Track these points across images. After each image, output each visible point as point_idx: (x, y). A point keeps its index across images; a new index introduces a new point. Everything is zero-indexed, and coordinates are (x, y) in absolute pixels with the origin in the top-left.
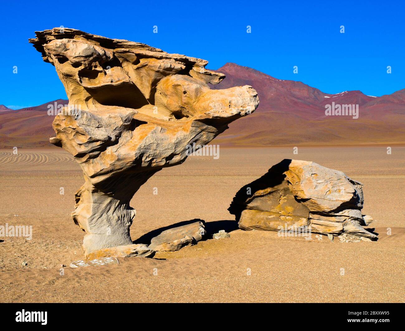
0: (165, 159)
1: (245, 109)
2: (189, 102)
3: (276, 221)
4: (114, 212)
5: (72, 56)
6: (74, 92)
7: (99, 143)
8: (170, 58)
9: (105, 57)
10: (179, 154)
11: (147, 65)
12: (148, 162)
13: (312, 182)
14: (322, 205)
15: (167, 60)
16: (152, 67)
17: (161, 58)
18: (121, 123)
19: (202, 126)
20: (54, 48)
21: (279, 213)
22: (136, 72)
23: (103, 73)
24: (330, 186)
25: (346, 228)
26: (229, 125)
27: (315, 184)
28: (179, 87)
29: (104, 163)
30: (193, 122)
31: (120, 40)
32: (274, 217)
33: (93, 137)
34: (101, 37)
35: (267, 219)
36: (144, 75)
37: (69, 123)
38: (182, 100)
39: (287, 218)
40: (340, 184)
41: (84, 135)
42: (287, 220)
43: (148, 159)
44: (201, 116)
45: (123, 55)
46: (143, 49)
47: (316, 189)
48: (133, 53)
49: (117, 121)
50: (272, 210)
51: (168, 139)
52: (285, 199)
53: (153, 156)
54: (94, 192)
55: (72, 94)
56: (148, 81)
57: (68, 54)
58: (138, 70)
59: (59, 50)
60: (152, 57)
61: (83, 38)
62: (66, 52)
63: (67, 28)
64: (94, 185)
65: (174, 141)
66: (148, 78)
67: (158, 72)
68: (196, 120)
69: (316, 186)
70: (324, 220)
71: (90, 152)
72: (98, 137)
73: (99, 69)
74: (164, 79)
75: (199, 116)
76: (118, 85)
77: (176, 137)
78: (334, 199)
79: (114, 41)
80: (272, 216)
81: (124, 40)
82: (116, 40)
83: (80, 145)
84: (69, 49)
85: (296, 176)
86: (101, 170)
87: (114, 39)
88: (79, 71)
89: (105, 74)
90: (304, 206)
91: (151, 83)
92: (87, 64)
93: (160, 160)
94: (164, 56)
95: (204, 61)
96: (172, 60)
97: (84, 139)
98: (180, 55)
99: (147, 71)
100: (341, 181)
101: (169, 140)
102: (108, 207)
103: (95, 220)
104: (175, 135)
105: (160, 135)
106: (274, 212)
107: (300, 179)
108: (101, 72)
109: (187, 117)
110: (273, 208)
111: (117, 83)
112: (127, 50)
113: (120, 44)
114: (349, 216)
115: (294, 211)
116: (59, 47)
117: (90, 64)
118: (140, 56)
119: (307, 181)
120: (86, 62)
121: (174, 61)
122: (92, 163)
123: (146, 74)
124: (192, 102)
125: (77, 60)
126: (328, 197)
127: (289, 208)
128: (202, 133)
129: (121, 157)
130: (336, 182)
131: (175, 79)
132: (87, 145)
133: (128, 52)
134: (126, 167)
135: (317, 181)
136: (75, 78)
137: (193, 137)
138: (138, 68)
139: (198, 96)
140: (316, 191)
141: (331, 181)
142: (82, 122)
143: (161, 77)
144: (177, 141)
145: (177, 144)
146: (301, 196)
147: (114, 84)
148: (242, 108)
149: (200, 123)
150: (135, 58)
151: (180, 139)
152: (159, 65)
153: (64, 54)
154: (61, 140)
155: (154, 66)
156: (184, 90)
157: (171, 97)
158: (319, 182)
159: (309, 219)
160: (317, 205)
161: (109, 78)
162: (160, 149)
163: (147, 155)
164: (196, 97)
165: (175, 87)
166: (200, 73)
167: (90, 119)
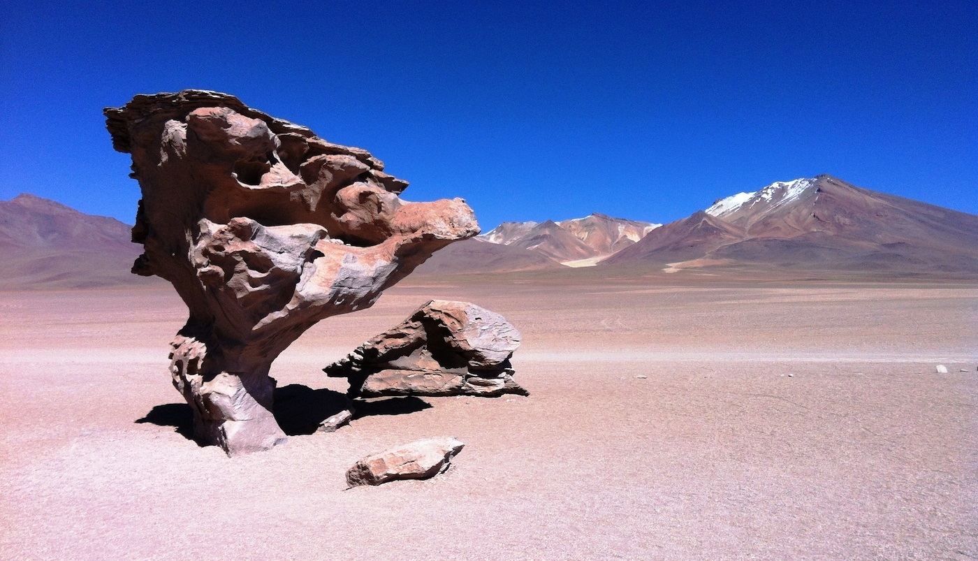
1: (470, 229)
3: (420, 381)
5: (235, 137)
8: (351, 154)
11: (324, 162)
13: (476, 329)
15: (348, 156)
17: (342, 152)
18: (307, 247)
21: (422, 370)
24: (495, 333)
25: (507, 385)
27: (479, 330)
28: (370, 197)
32: (415, 377)
34: (259, 112)
35: (405, 379)
39: (434, 376)
40: (505, 331)
42: (434, 379)
43: (340, 302)
47: (480, 338)
50: (412, 368)
51: (364, 271)
53: (346, 298)
56: (320, 185)
57: (230, 132)
62: (227, 129)
63: (213, 92)
65: (372, 274)
69: (481, 333)
72: (285, 268)
77: (374, 268)
78: (501, 350)
79: (274, 120)
80: (413, 376)
81: (287, 122)
82: (278, 120)
84: (230, 125)
85: (456, 322)
87: (275, 118)
93: (353, 303)
94: (345, 150)
95: (379, 162)
96: (352, 156)
98: (361, 150)
100: (506, 326)
101: (367, 273)
104: (372, 265)
106: (416, 369)
107: (462, 326)
110: (413, 365)
118: (313, 147)
119: (471, 328)
121: (355, 158)
124: (387, 218)
126: (494, 347)
130: (500, 327)
135: (482, 326)
137: (393, 269)
139: (396, 210)
140: (481, 340)
141: (496, 327)
142: (261, 243)
144: (375, 274)
145: (374, 279)
147: (284, 185)
148: (467, 229)
151: (379, 271)
152: (341, 163)
155: (335, 163)
156: (381, 201)
157: (352, 211)
158: (483, 328)
159: (468, 377)
160: (481, 358)
161: (278, 177)
162: (356, 287)
163: (340, 295)
164: (393, 213)
165: (364, 195)
166: (381, 179)
167: (270, 239)
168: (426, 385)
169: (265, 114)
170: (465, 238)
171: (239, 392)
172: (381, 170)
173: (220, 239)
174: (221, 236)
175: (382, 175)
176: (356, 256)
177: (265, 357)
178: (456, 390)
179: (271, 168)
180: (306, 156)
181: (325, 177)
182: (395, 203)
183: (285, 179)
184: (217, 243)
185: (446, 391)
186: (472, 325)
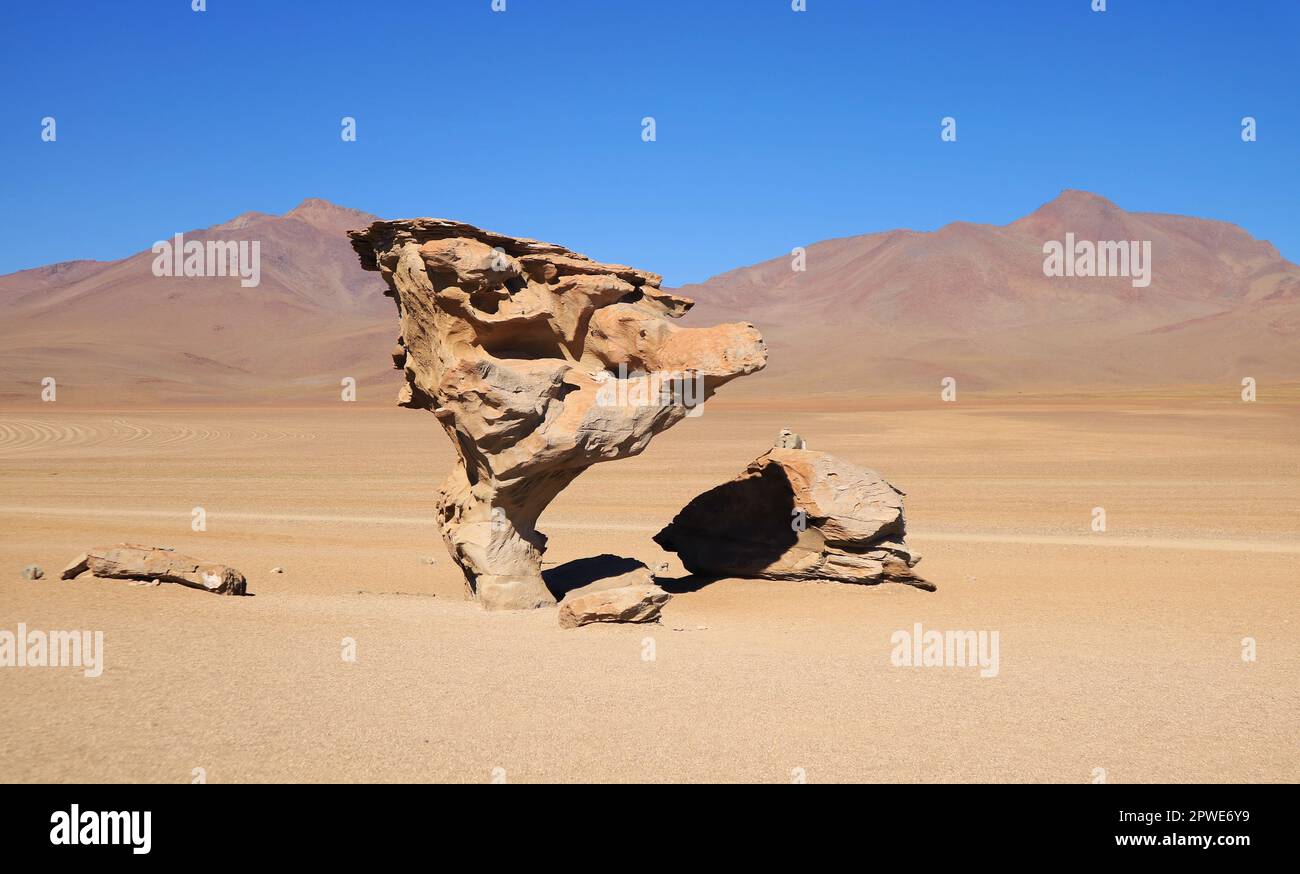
0: (618, 446)
2: (648, 349)
5: (466, 270)
6: (455, 330)
7: (521, 420)
8: (608, 273)
9: (510, 271)
10: (638, 438)
11: (575, 284)
12: (592, 451)
13: (829, 489)
14: (848, 528)
15: (604, 276)
16: (584, 287)
17: (597, 272)
18: (550, 384)
20: (438, 255)
22: (554, 296)
23: (508, 299)
24: (859, 495)
25: (889, 570)
26: (716, 390)
27: (835, 490)
28: (630, 323)
29: (523, 452)
31: (525, 240)
33: (512, 408)
36: (569, 301)
37: (471, 384)
38: (637, 345)
40: (876, 493)
41: (497, 404)
43: (592, 447)
46: (559, 256)
47: (836, 501)
48: (551, 262)
49: (542, 380)
51: (622, 411)
53: (601, 442)
55: (451, 333)
56: (574, 311)
57: (459, 267)
58: (557, 294)
59: (445, 259)
60: (581, 271)
62: (457, 262)
63: (445, 219)
64: (498, 493)
65: (631, 416)
66: (575, 307)
67: (593, 296)
69: (837, 495)
70: (850, 556)
71: (504, 435)
72: (520, 409)
73: (504, 291)
74: (600, 311)
76: (533, 319)
77: (634, 407)
78: (869, 518)
79: (516, 241)
81: (533, 240)
82: (520, 240)
83: (490, 422)
84: (459, 258)
85: (800, 478)
86: (518, 466)
87: (514, 238)
88: (473, 295)
89: (512, 300)
90: (820, 531)
91: (580, 314)
92: (486, 283)
93: (610, 448)
94: (602, 269)
96: (611, 275)
97: (497, 412)
99: (573, 293)
100: (877, 487)
101: (624, 413)
103: (495, 550)
107: (806, 483)
108: (505, 296)
111: (532, 315)
113: (525, 247)
114: (891, 550)
116: (447, 254)
117: (491, 283)
118: (563, 270)
119: (821, 487)
121: (615, 277)
122: (504, 454)
123: (572, 300)
124: (653, 348)
125: (473, 276)
126: (858, 515)
129: (552, 443)
131: (618, 309)
132: (501, 422)
133: (545, 261)
134: (557, 460)
135: (838, 486)
137: (662, 408)
138: (559, 291)
139: (663, 339)
140: (837, 503)
141: (860, 487)
142: (493, 382)
143: (595, 307)
144: (638, 416)
145: (636, 421)
146: (812, 512)
147: (526, 316)
148: (745, 362)
150: (555, 271)
151: (642, 413)
152: (596, 284)
153: (452, 265)
154: (454, 413)
155: (588, 286)
156: (643, 329)
157: (614, 340)
158: (841, 487)
159: (825, 554)
160: (840, 529)
161: (519, 307)
162: (611, 429)
163: (591, 439)
164: (660, 342)
165: (624, 322)
166: (655, 298)
167: (504, 378)
169: (506, 235)
171: (493, 544)
172: (656, 287)
173: (452, 378)
175: (656, 293)
178: (813, 571)
179: (512, 297)
180: (554, 281)
181: (578, 302)
182: (662, 330)
183: (528, 308)
184: (450, 382)
185: (799, 573)
186: (823, 483)
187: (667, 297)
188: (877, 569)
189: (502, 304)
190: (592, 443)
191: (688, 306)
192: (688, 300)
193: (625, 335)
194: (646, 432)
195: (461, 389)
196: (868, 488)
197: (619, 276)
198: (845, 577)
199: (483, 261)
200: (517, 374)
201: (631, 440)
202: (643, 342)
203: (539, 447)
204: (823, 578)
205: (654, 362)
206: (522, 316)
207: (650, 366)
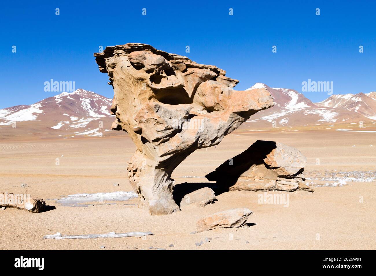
0: (210, 141)
1: (268, 104)
2: (224, 100)
3: (252, 183)
4: (165, 182)
5: (149, 64)
6: (142, 93)
7: (171, 130)
8: (207, 68)
9: (168, 66)
10: (219, 138)
11: (193, 73)
12: (200, 144)
13: (280, 156)
14: (288, 171)
15: (206, 69)
16: (198, 74)
17: (203, 68)
18: (184, 115)
19: (237, 116)
20: (136, 58)
21: (253, 177)
22: (184, 78)
23: (166, 78)
24: (292, 158)
25: (300, 186)
27: (282, 157)
28: (217, 89)
29: (171, 145)
30: (232, 114)
31: (173, 54)
32: (250, 181)
33: (169, 125)
34: (162, 51)
35: (245, 182)
36: (190, 80)
37: (151, 115)
38: (219, 98)
39: (260, 180)
40: (298, 156)
41: (162, 124)
42: (260, 182)
43: (201, 142)
44: (239, 109)
45: (176, 65)
46: (186, 61)
47: (284, 160)
48: (184, 63)
49: (181, 113)
50: (248, 176)
51: (213, 126)
52: (257, 168)
53: (204, 140)
54: (156, 168)
55: (140, 94)
56: (192, 84)
57: (146, 63)
58: (186, 77)
59: (140, 59)
60: (196, 67)
61: (150, 51)
62: (145, 61)
63: (140, 44)
64: (160, 162)
65: (217, 128)
66: (193, 82)
67: (201, 78)
68: (234, 113)
69: (284, 158)
70: (287, 181)
71: (164, 138)
72: (172, 126)
73: (164, 74)
74: (203, 83)
75: (238, 109)
76: (177, 87)
77: (218, 125)
78: (295, 167)
79: (169, 54)
80: (249, 180)
81: (175, 55)
82: (170, 54)
83: (159, 132)
84: (147, 59)
86: (169, 151)
87: (169, 53)
88: (151, 76)
89: (167, 79)
90: (275, 172)
91: (194, 86)
92: (157, 70)
93: (207, 142)
94: (204, 66)
95: (224, 71)
96: (208, 69)
97: (161, 127)
98: (213, 66)
99: (193, 77)
100: (298, 154)
102: (163, 179)
103: (155, 189)
104: (218, 123)
105: (207, 124)
106: (250, 177)
107: (273, 154)
108: (165, 77)
109: (218, 111)
110: (249, 174)
111: (176, 85)
112: (181, 61)
113: (172, 57)
114: (301, 178)
115: (265, 176)
116: (141, 57)
117: (159, 71)
118: (188, 66)
120: (157, 69)
121: (210, 70)
122: (163, 146)
123: (191, 79)
124: (226, 99)
125: (152, 67)
126: (291, 165)
127: (260, 173)
128: (234, 122)
129: (185, 141)
131: (209, 83)
132: (163, 132)
133: (182, 63)
134: (186, 148)
135: (284, 154)
136: (146, 81)
137: (229, 125)
138: (187, 75)
139: (230, 95)
140: (284, 161)
141: (292, 155)
142: (160, 114)
143: (201, 82)
144: (219, 128)
145: (219, 130)
146: (273, 165)
147: (174, 86)
148: (267, 104)
149: (236, 115)
150: (185, 67)
151: (221, 127)
152: (202, 73)
153: (143, 62)
154: (142, 129)
155: (199, 73)
156: (222, 91)
157: (208, 96)
158: (285, 155)
159: (277, 181)
160: (284, 171)
161: (170, 82)
162: (209, 134)
163: (200, 139)
164: (229, 96)
165: (214, 88)
166: (224, 79)
167: (166, 112)
168: (256, 185)
169: (165, 52)
170: (265, 108)
171: (155, 186)
172: (224, 75)
174: (142, 111)
175: (225, 77)
176: (210, 119)
177: (167, 169)
178: (272, 188)
179: (168, 77)
180: (185, 71)
181: (194, 81)
182: (230, 92)
183: (174, 83)
184: (141, 115)
185: (266, 188)
186: (279, 154)
187: (229, 79)
188: (296, 186)
189: (163, 80)
190: (201, 140)
191: (237, 83)
192: (237, 81)
193: (213, 94)
194: (222, 135)
195: (146, 117)
196: (295, 155)
197: (211, 69)
198: (284, 189)
199: (157, 60)
200: (170, 110)
201: (216, 138)
202: (221, 97)
203: (178, 143)
204: (275, 190)
205: (225, 105)
206: (172, 86)
207: (223, 107)
